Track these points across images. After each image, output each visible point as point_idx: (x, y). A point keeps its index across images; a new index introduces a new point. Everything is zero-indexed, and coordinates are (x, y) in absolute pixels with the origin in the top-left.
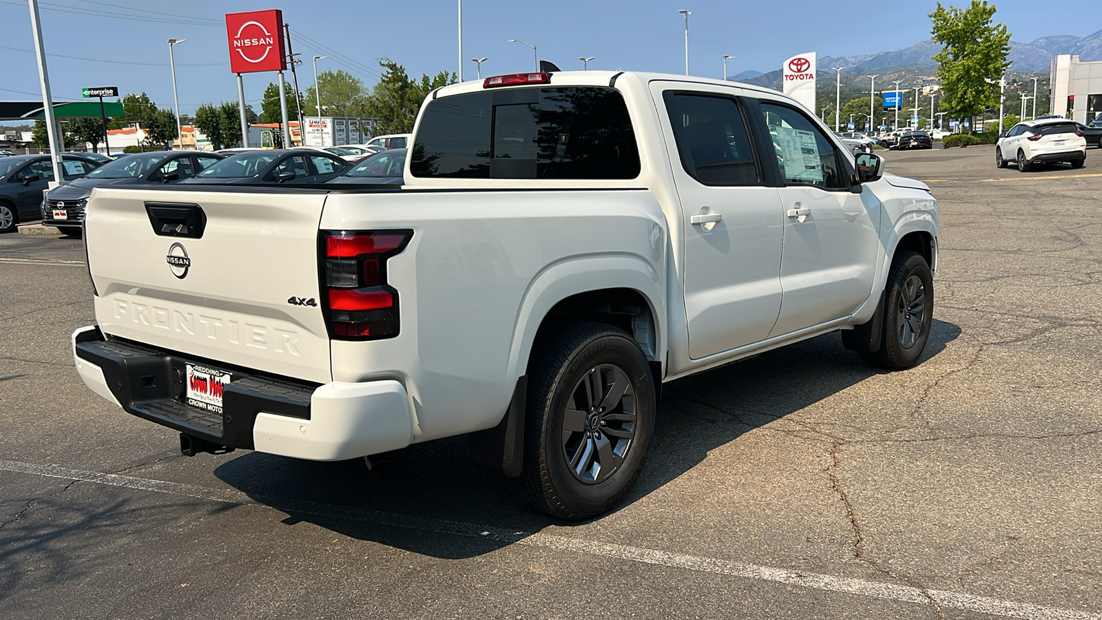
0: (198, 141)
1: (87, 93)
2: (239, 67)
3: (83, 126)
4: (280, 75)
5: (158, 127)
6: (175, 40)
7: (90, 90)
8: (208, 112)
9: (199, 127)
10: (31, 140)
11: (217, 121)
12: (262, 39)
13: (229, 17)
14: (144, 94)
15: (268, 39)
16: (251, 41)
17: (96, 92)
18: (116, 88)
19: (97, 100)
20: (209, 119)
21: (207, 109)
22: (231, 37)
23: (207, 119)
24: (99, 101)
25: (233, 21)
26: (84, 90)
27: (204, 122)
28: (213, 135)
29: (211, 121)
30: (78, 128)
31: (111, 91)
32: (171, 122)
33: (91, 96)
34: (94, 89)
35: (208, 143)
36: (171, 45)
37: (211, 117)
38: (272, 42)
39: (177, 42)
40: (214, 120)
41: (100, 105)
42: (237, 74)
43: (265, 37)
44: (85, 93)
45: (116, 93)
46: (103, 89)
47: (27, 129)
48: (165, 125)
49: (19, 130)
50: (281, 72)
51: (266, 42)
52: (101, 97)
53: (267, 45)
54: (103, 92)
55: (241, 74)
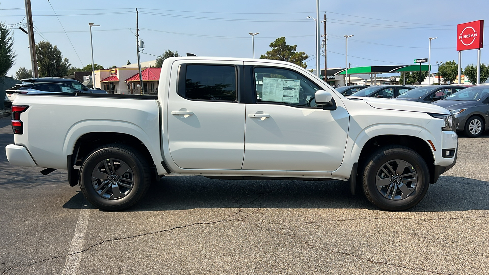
0: (465, 81)
1: (416, 61)
2: (460, 48)
3: (417, 75)
4: (479, 51)
5: (447, 75)
6: (432, 38)
7: (417, 60)
8: (471, 68)
9: (465, 75)
10: (398, 81)
11: (474, 72)
12: (472, 35)
13: (459, 26)
14: (454, 61)
15: (475, 34)
16: (467, 37)
17: (419, 61)
18: (427, 59)
19: (419, 64)
20: (470, 71)
21: (470, 67)
22: (459, 35)
23: (469, 71)
24: (420, 65)
25: (460, 27)
26: (415, 60)
27: (468, 73)
28: (471, 79)
29: (471, 72)
30: (415, 76)
31: (425, 60)
32: (453, 73)
33: (417, 62)
34: (419, 60)
35: (469, 82)
36: (430, 40)
37: (472, 70)
38: (476, 36)
39: (433, 39)
40: (473, 72)
41: (420, 66)
42: (459, 51)
43: (474, 33)
44: (415, 61)
45: (426, 61)
46: (422, 59)
47: (397, 77)
48: (450, 74)
49: (395, 78)
50: (479, 49)
51: (474, 36)
52: (421, 63)
53: (474, 37)
54: (422, 61)
55: (461, 51)
